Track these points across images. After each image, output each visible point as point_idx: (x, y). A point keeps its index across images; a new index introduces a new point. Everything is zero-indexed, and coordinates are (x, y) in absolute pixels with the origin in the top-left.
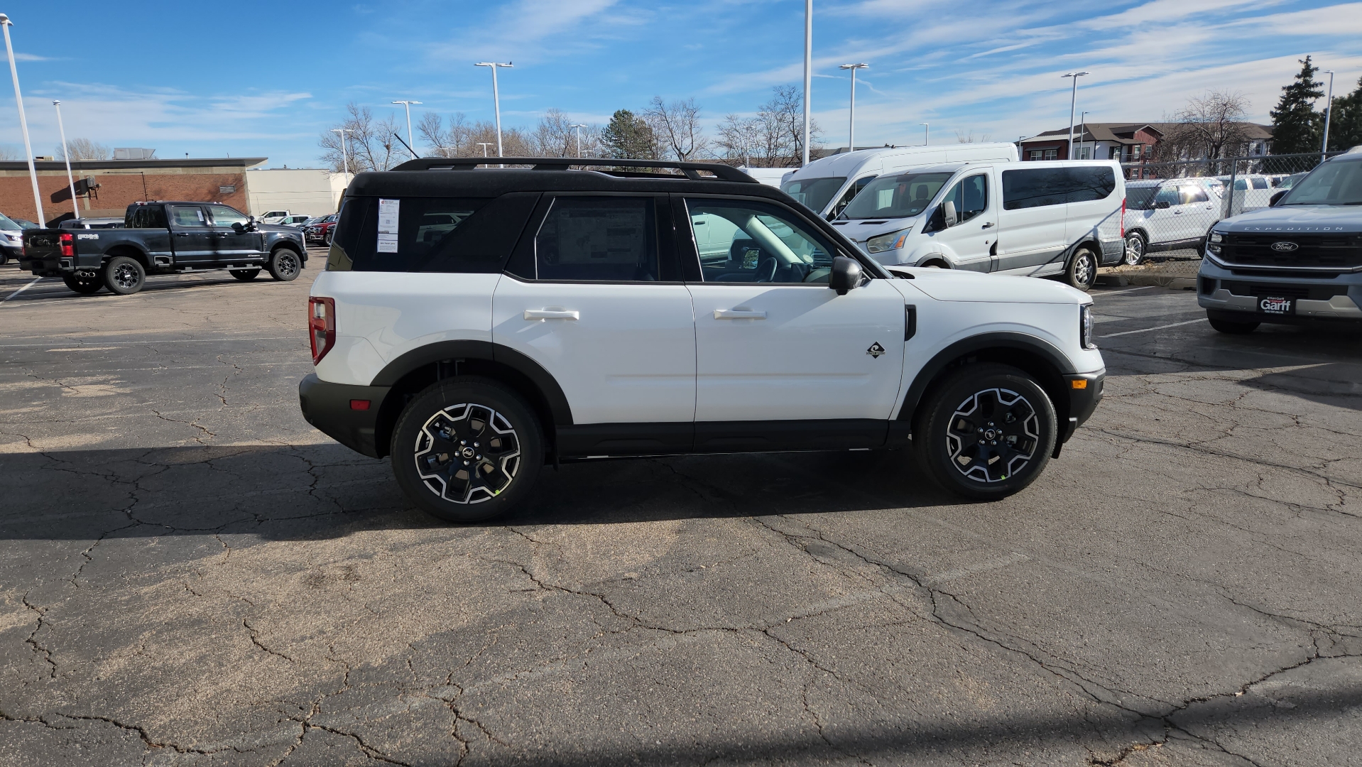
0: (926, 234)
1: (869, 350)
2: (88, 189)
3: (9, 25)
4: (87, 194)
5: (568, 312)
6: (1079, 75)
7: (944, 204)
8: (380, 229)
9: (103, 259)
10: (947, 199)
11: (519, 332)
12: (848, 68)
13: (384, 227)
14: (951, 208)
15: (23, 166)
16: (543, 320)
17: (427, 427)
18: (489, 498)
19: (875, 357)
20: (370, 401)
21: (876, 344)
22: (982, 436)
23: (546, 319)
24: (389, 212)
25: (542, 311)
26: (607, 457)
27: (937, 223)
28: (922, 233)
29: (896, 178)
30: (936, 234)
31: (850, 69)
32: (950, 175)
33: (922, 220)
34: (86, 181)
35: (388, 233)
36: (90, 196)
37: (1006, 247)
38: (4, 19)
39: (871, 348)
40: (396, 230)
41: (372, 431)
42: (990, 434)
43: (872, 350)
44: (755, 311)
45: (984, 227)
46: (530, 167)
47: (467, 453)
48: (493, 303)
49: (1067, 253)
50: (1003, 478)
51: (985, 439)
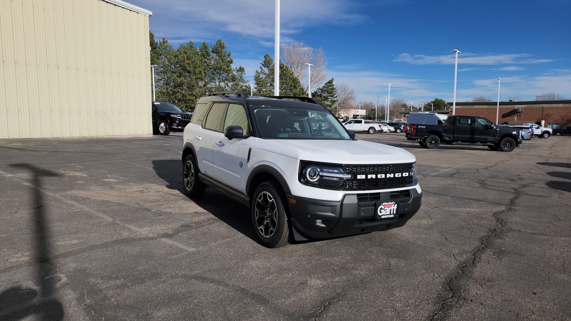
1: (240, 164)
2: (517, 113)
4: (517, 115)
5: (200, 138)
9: (426, 135)
11: (194, 142)
17: (186, 166)
18: (189, 190)
19: (241, 167)
21: (241, 162)
22: (265, 214)
25: (197, 137)
35: (196, 113)
36: (517, 116)
38: (457, 51)
42: (268, 214)
44: (222, 143)
50: (268, 237)
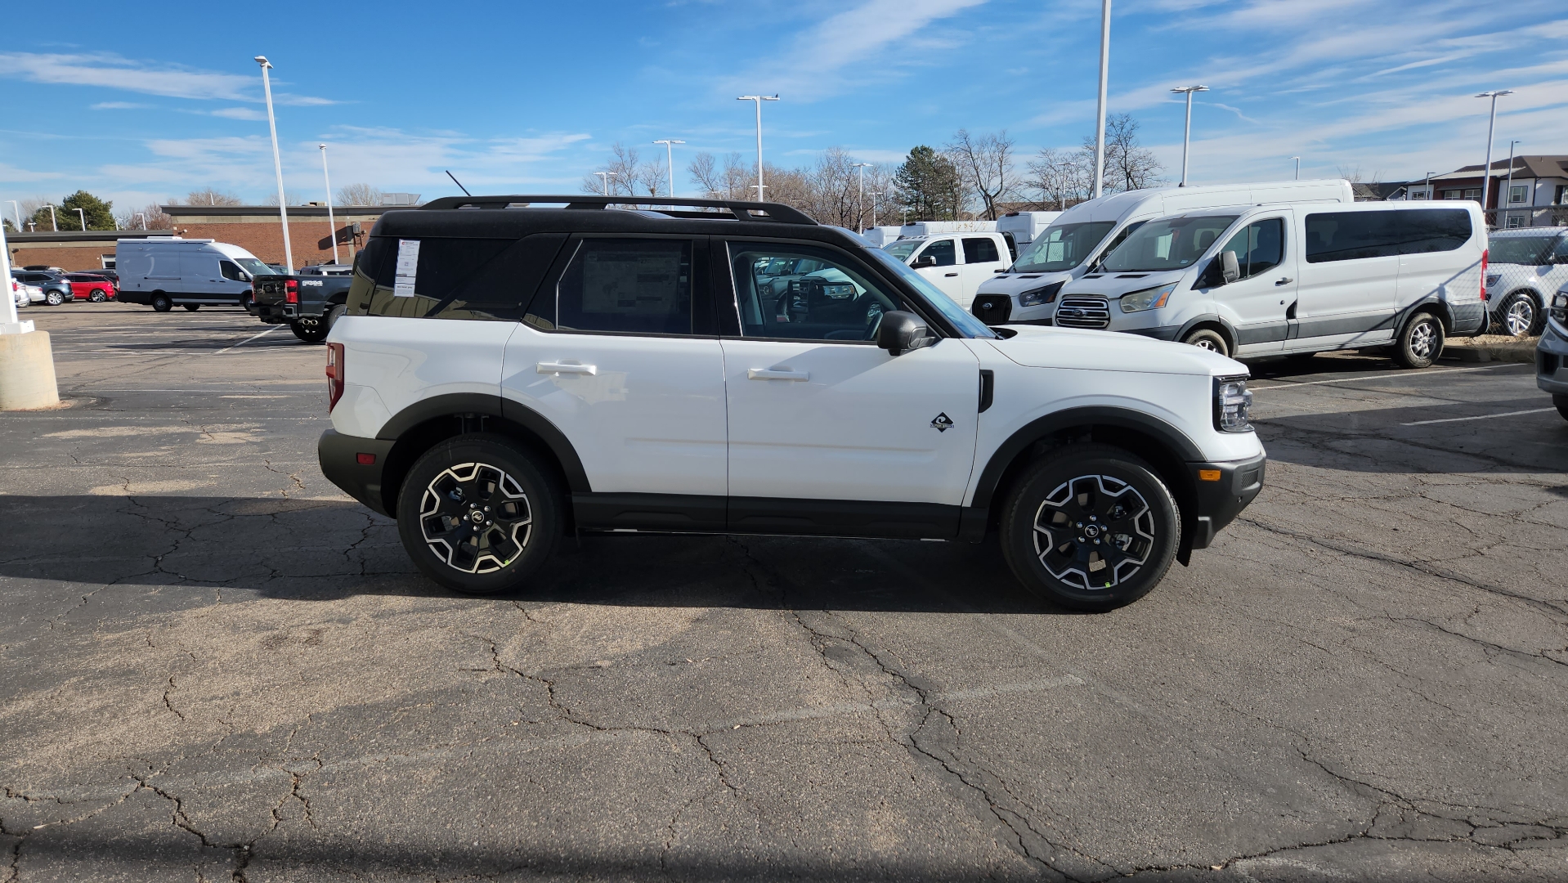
0: (1197, 291)
1: (934, 422)
2: (354, 235)
3: (269, 67)
4: (352, 241)
5: (583, 366)
6: (1499, 94)
7: (1222, 254)
8: (398, 272)
9: (326, 307)
10: (1228, 248)
11: (531, 386)
12: (1183, 91)
13: (402, 269)
14: (1233, 261)
15: (276, 212)
16: (557, 374)
17: (433, 487)
18: (498, 568)
19: (942, 430)
20: (375, 456)
21: (942, 414)
22: (1081, 533)
23: (560, 373)
24: (409, 253)
25: (556, 364)
26: (636, 531)
27: (1213, 277)
28: (1192, 289)
29: (1169, 223)
30: (1211, 291)
31: (1185, 93)
32: (1234, 218)
33: (1193, 274)
34: (351, 228)
35: (405, 276)
36: (355, 243)
37: (1307, 309)
38: (264, 61)
39: (936, 420)
40: (414, 272)
41: (378, 488)
42: (1091, 530)
43: (937, 421)
44: (796, 372)
45: (1278, 283)
46: (564, 205)
47: (476, 517)
48: (506, 353)
49: (1399, 317)
50: (1108, 585)
51: (1084, 537)
